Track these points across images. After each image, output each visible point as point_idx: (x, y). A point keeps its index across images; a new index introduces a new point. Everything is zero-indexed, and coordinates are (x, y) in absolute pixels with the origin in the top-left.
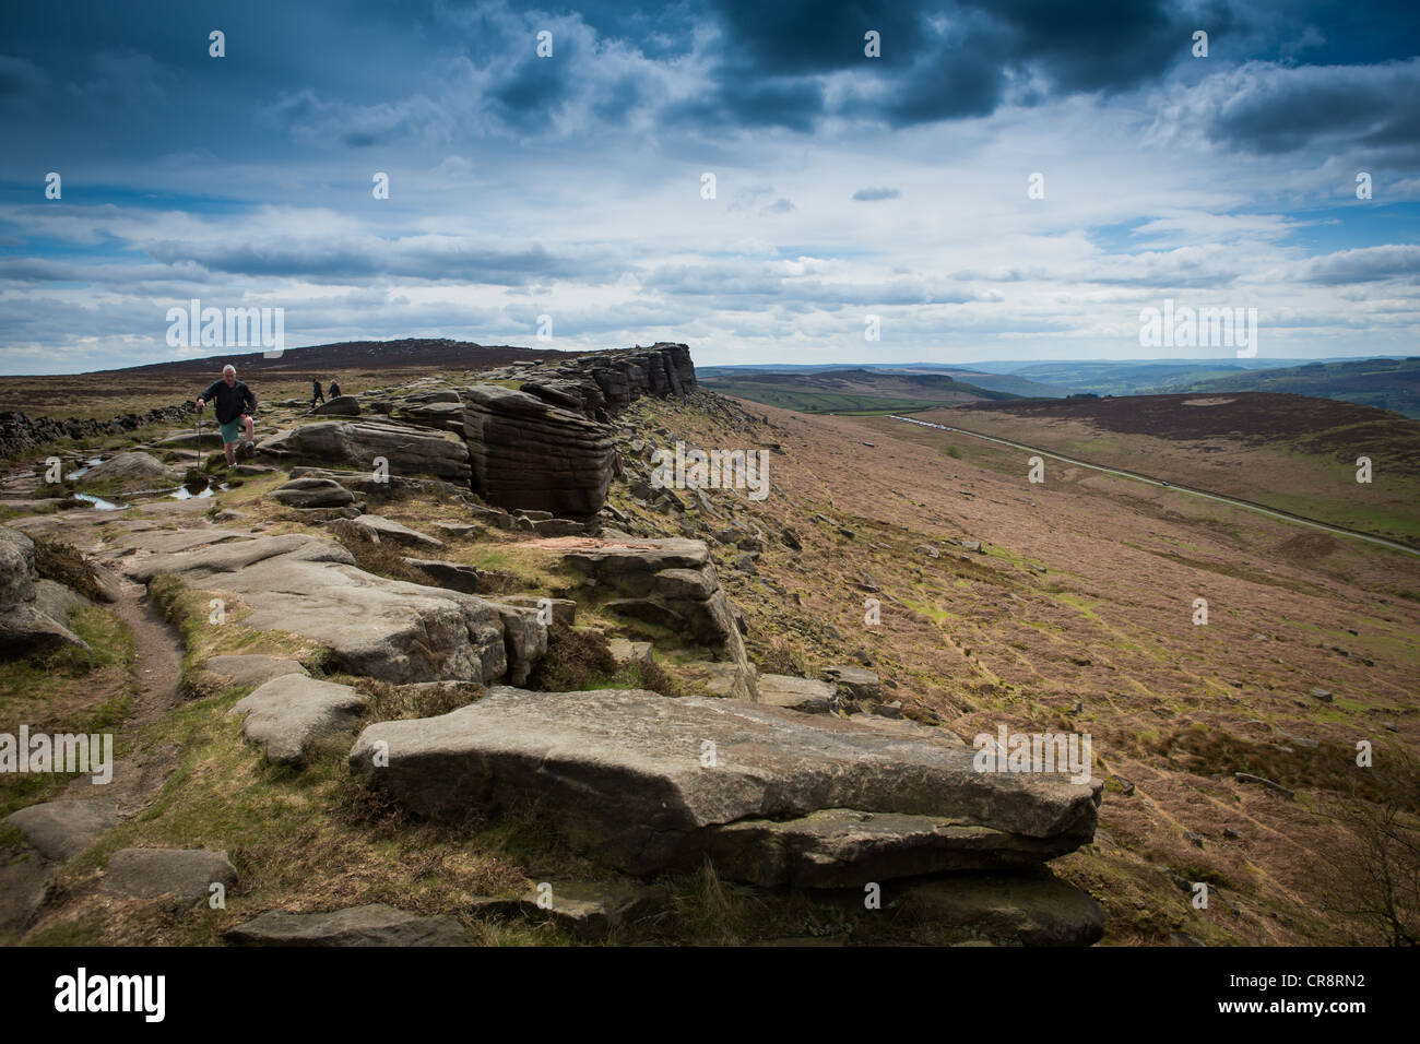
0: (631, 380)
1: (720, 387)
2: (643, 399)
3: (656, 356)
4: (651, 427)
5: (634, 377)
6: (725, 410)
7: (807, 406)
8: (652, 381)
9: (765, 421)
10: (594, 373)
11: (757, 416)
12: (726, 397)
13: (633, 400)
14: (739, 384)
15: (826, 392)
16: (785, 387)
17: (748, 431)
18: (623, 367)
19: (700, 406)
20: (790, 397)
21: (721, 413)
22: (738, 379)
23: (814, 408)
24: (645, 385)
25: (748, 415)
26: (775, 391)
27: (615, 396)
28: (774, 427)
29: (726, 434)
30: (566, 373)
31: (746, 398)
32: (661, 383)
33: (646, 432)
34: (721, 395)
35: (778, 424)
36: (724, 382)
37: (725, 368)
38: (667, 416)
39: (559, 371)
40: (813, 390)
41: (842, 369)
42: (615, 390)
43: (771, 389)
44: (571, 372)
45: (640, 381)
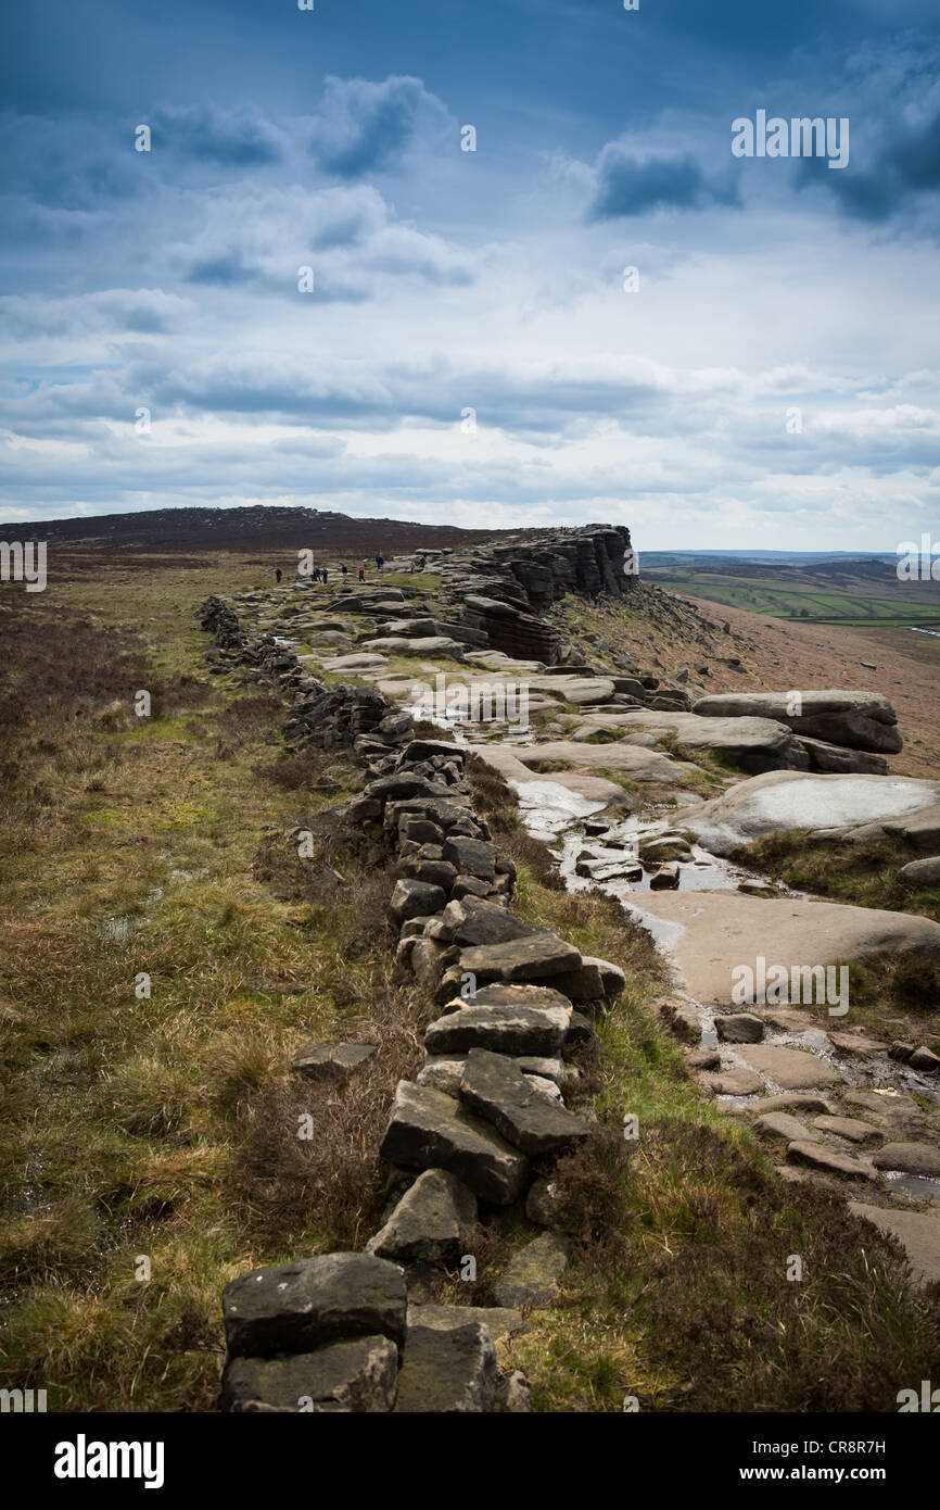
0: (555, 575)
1: (672, 580)
2: (570, 597)
3: (586, 544)
4: (577, 632)
5: (558, 571)
6: (672, 613)
7: (794, 611)
8: (579, 574)
9: (727, 630)
10: (513, 566)
11: (716, 622)
12: (678, 596)
13: (558, 599)
14: (700, 577)
15: (823, 591)
16: (767, 583)
17: (700, 641)
18: (546, 559)
19: (641, 607)
20: (771, 598)
21: (668, 618)
22: (698, 570)
23: (804, 613)
24: (572, 581)
25: (703, 621)
26: (751, 588)
27: (537, 594)
28: (737, 638)
29: (670, 645)
30: (481, 566)
31: (708, 598)
32: (591, 579)
33: (572, 638)
34: (670, 594)
35: (745, 635)
36: (680, 574)
37: (682, 554)
38: (598, 620)
39: (473, 563)
40: (804, 588)
41: (850, 559)
42: (538, 587)
43: (745, 586)
44: (487, 565)
45: (564, 576)
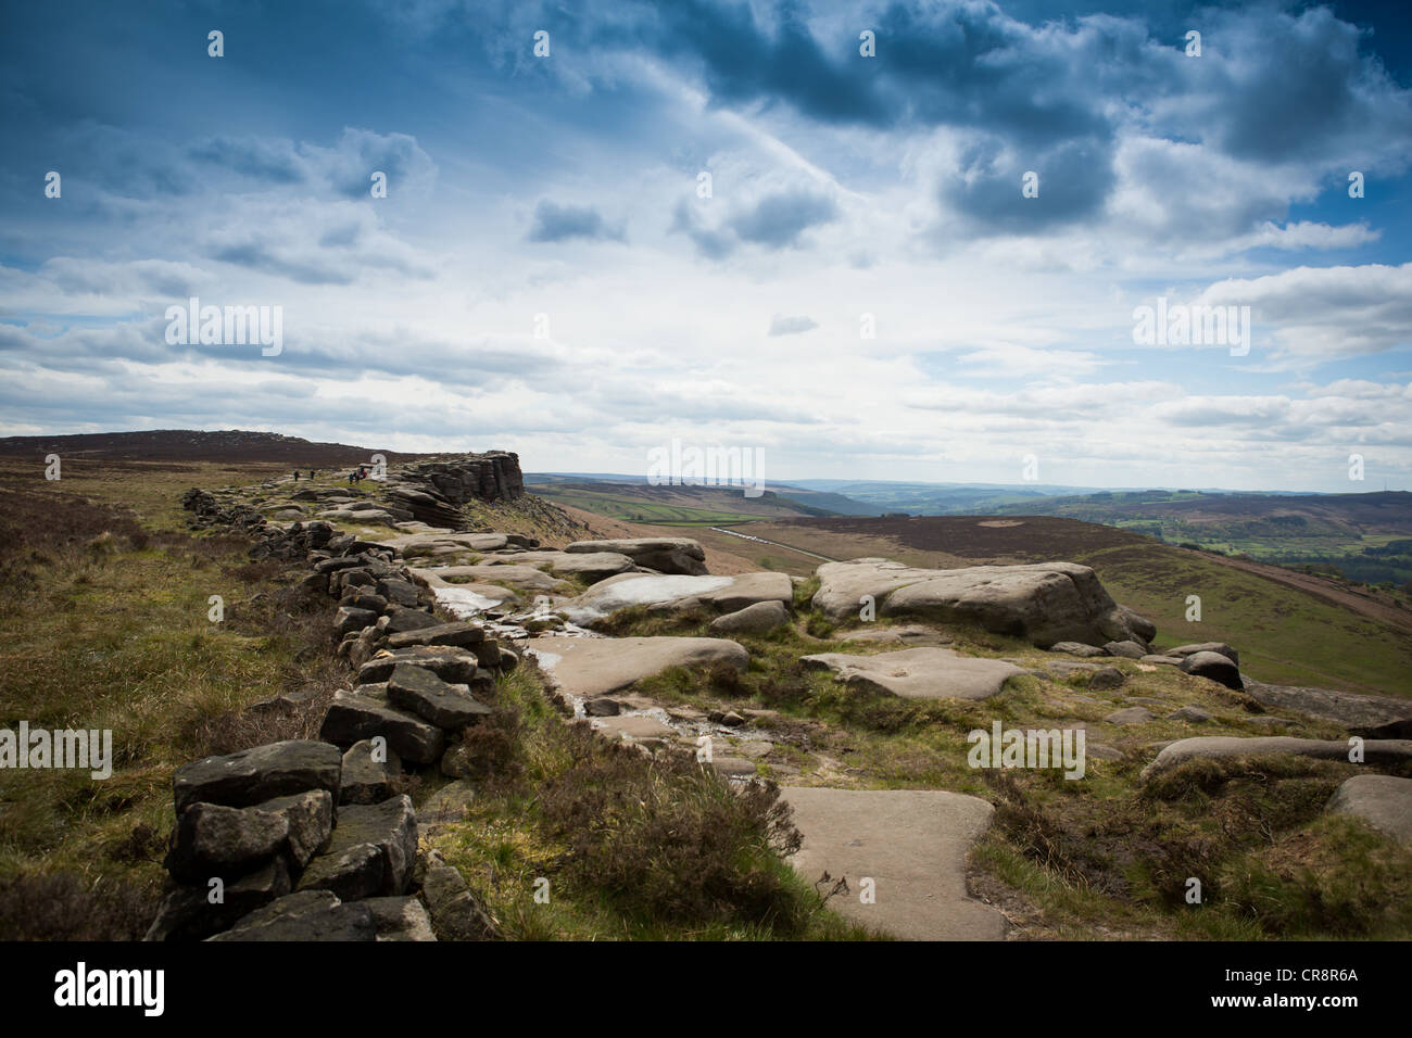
0: (464, 485)
1: (549, 493)
2: (474, 502)
3: (488, 464)
5: (466, 482)
6: (549, 515)
7: (633, 516)
8: (482, 486)
9: (587, 528)
10: (433, 477)
11: (580, 523)
12: (552, 504)
13: (465, 502)
14: (568, 491)
15: (653, 503)
16: (615, 496)
17: (569, 536)
18: (458, 473)
19: (526, 510)
20: (617, 507)
21: (545, 518)
22: (567, 487)
23: (640, 518)
24: (476, 490)
25: (570, 521)
26: (604, 500)
27: (451, 498)
28: (595, 534)
29: (547, 536)
30: (409, 476)
31: (574, 506)
32: (490, 489)
34: (547, 502)
35: (600, 531)
36: (554, 489)
37: (555, 476)
38: (495, 518)
39: (403, 474)
40: (640, 501)
42: (452, 493)
43: (600, 498)
44: (413, 476)
45: (471, 486)
